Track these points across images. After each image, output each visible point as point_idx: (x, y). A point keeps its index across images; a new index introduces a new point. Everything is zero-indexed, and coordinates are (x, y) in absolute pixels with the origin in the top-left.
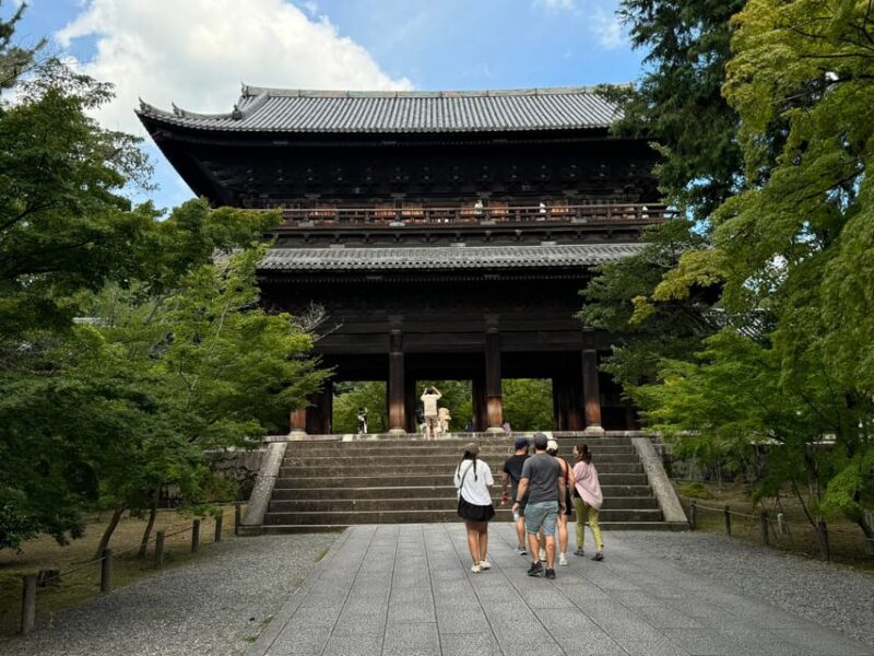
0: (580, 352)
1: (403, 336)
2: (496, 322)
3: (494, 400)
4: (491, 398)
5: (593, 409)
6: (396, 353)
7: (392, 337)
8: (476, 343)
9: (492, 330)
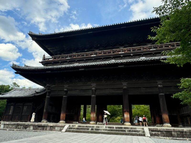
0: (158, 95)
1: (95, 90)
2: (126, 85)
3: (126, 112)
4: (125, 111)
5: (166, 117)
6: (93, 96)
7: (92, 90)
8: (120, 92)
9: (125, 87)
